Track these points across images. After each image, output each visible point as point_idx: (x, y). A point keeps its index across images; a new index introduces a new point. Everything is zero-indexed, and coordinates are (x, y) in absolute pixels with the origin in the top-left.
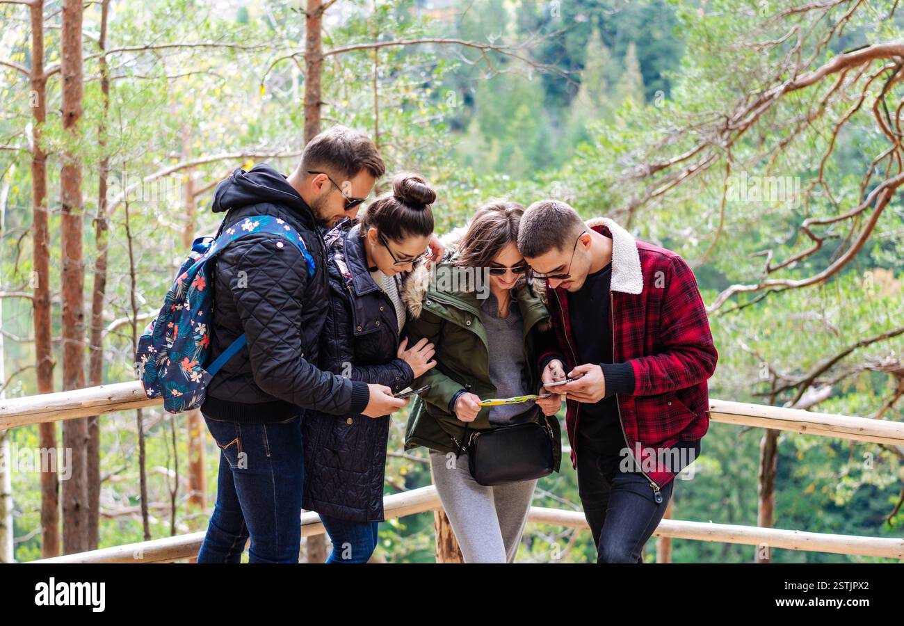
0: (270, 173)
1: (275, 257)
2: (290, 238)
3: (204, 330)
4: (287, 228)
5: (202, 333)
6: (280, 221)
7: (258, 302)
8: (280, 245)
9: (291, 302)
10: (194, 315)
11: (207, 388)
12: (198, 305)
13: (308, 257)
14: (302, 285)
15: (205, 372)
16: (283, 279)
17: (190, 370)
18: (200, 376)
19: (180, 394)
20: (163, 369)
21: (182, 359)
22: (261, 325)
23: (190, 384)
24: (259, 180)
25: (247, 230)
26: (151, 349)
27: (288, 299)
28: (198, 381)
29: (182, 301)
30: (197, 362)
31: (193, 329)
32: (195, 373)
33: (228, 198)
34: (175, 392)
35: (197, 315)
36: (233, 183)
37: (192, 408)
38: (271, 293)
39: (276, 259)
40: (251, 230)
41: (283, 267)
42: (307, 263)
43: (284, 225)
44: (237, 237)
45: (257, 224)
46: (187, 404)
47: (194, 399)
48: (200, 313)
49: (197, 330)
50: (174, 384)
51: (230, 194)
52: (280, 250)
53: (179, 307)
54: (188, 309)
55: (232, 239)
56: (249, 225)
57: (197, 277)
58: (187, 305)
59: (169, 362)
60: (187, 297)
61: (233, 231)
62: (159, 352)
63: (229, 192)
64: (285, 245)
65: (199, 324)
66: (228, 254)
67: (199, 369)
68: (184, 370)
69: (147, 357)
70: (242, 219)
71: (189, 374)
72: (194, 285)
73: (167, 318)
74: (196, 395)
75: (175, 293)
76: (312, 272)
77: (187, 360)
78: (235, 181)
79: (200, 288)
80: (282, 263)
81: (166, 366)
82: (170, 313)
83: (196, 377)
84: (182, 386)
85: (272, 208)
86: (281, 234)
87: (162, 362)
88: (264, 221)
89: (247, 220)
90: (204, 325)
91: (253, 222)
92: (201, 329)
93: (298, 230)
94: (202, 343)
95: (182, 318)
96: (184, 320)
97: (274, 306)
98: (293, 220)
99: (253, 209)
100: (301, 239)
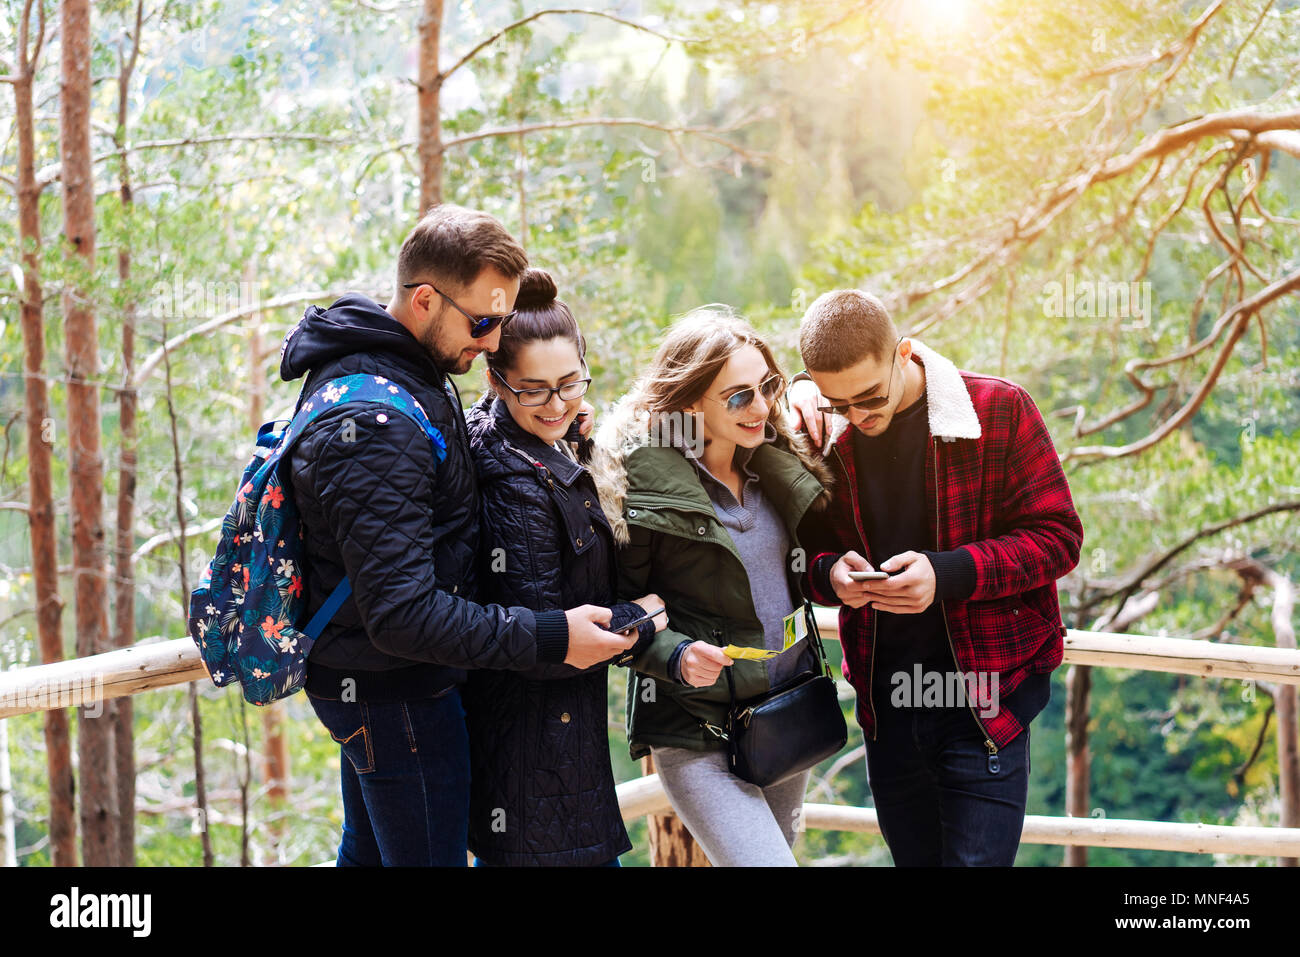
0: (360, 304)
1: (375, 438)
2: (400, 405)
3: (291, 569)
4: (393, 389)
5: (288, 574)
6: (381, 380)
7: (358, 512)
8: (382, 418)
9: (410, 508)
10: (271, 549)
11: (307, 661)
12: (276, 531)
13: (433, 432)
14: (425, 478)
15: (301, 635)
16: (393, 472)
17: (278, 636)
18: (295, 642)
19: (266, 675)
20: (235, 639)
21: (262, 619)
22: (363, 550)
23: (281, 657)
24: (344, 317)
25: (330, 401)
26: (210, 610)
27: (403, 505)
28: (292, 651)
29: (250, 528)
30: (287, 621)
31: (272, 570)
32: (286, 639)
33: (301, 355)
34: (257, 673)
35: (276, 547)
36: (305, 330)
37: (288, 693)
38: (375, 497)
39: (377, 443)
40: (336, 399)
41: (392, 454)
42: (432, 442)
43: (387, 385)
44: (316, 414)
45: (344, 389)
46: (280, 687)
47: (289, 680)
48: (282, 544)
49: (279, 570)
50: (254, 659)
51: (303, 348)
52: (383, 426)
53: (246, 538)
54: (261, 539)
55: (310, 419)
56: (333, 393)
57: (269, 488)
58: (259, 534)
59: (242, 628)
60: (257, 521)
61: (311, 405)
62: (225, 612)
63: (300, 344)
64: (390, 418)
65: (282, 561)
66: (305, 444)
67: (291, 631)
68: (267, 636)
69: (206, 623)
70: (322, 385)
71: (277, 642)
72: (265, 500)
73: (229, 558)
74: (292, 672)
75: (237, 517)
76: (443, 456)
77: (270, 620)
78: (307, 326)
79: (276, 504)
80: (390, 448)
81: (239, 633)
82: (231, 551)
83: (287, 645)
84: (268, 663)
85: (366, 360)
86: (383, 401)
87: (231, 627)
88: (355, 383)
89: (330, 385)
90: (290, 562)
91: (339, 387)
92: (287, 568)
93: (412, 391)
94: (291, 590)
95: (253, 555)
96: (256, 558)
97: (379, 516)
98: (402, 375)
99: (338, 367)
100: (417, 404)
